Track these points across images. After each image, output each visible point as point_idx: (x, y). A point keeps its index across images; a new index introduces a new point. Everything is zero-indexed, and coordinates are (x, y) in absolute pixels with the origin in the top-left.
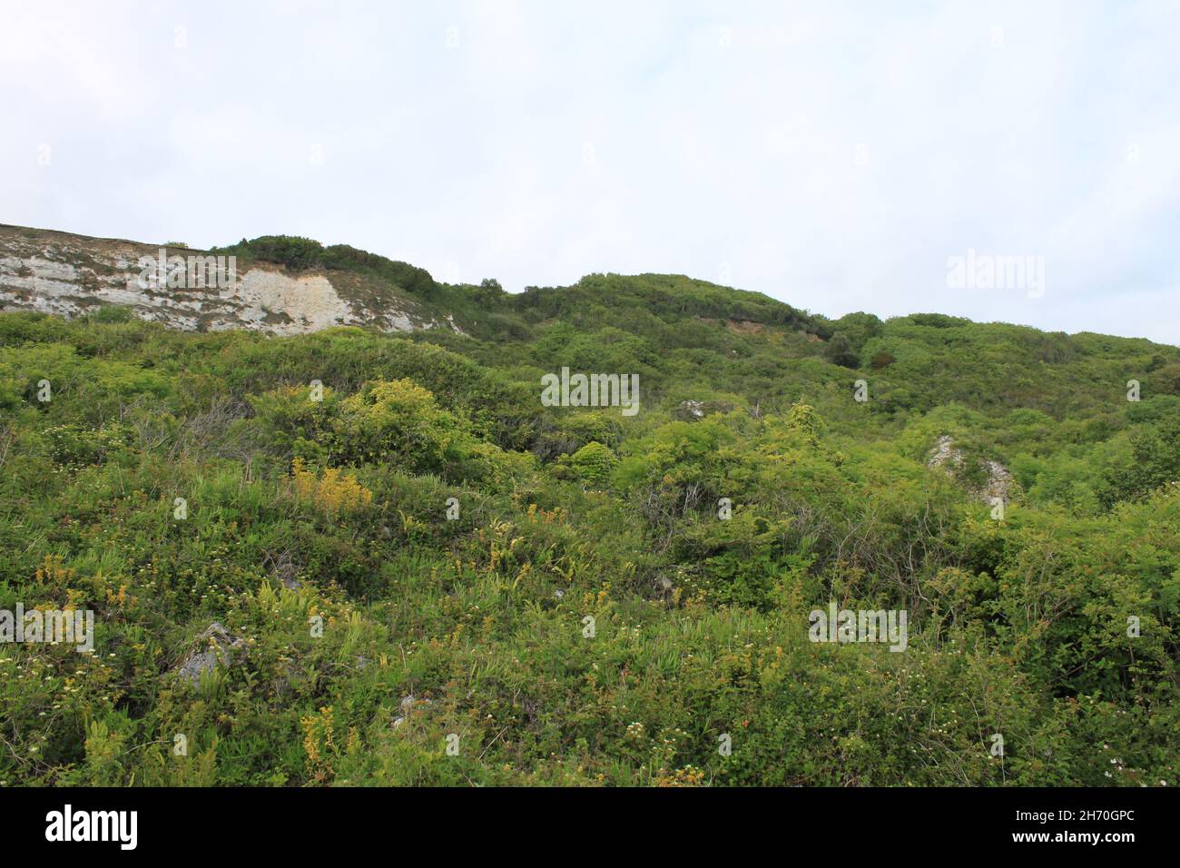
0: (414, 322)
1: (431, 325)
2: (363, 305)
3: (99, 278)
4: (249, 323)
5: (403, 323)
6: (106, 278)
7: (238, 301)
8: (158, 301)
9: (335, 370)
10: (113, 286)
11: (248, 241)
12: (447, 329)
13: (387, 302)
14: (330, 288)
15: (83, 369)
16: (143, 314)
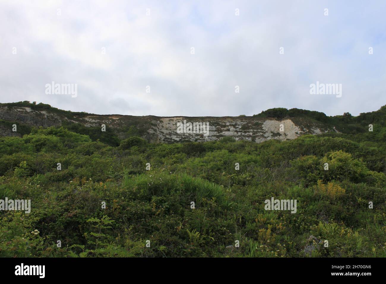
0: (322, 131)
1: (328, 131)
2: (303, 127)
3: (222, 129)
4: (268, 137)
5: (318, 131)
6: (224, 129)
7: (263, 131)
8: (239, 133)
9: (308, 150)
10: (226, 131)
11: (264, 111)
12: (334, 132)
13: (311, 125)
14: (292, 123)
15: (232, 157)
16: (236, 138)
